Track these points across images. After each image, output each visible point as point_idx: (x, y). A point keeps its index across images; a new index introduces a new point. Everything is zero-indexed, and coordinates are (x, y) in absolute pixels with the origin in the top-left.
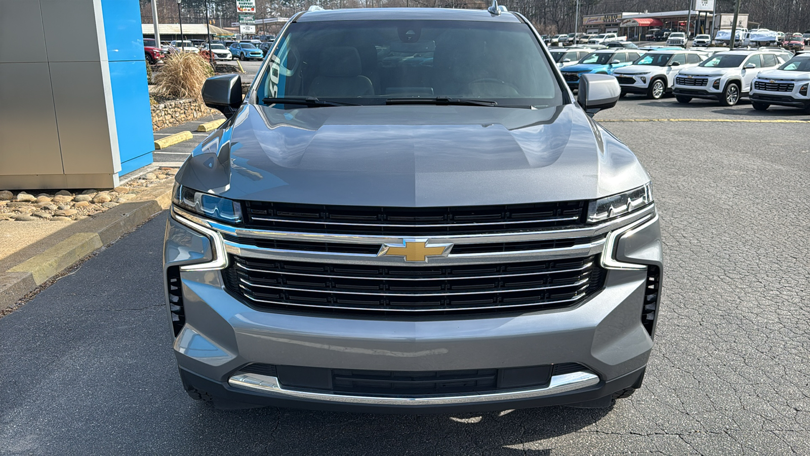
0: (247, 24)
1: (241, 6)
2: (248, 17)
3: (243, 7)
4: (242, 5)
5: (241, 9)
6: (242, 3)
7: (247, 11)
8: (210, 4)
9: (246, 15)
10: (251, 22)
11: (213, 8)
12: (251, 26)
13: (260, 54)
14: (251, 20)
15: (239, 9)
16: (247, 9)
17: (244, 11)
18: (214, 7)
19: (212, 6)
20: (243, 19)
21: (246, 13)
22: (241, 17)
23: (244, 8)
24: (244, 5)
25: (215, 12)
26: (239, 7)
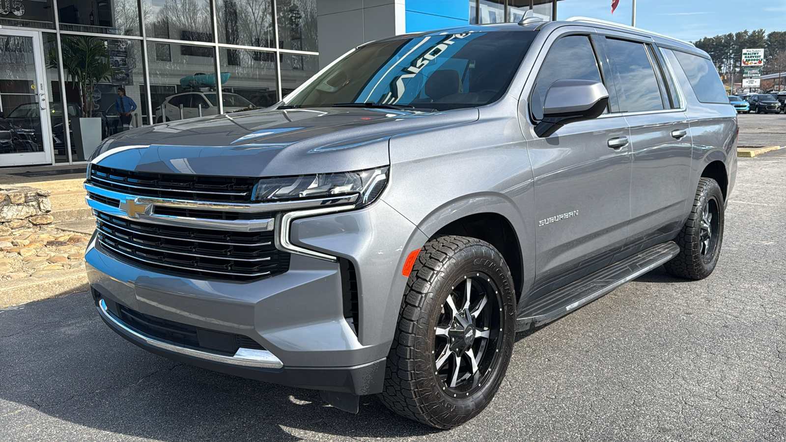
0: (751, 78)
1: (747, 60)
2: (753, 71)
3: (749, 60)
4: (748, 59)
5: (747, 62)
6: (748, 57)
7: (753, 65)
8: (727, 61)
9: (752, 69)
10: (757, 75)
11: (730, 64)
12: (755, 80)
13: (745, 106)
14: (757, 73)
15: (744, 63)
16: (754, 62)
17: (749, 65)
18: (732, 63)
19: (730, 62)
20: (747, 73)
21: (752, 67)
22: (746, 71)
23: (749, 62)
24: (751, 59)
25: (732, 68)
26: (745, 61)
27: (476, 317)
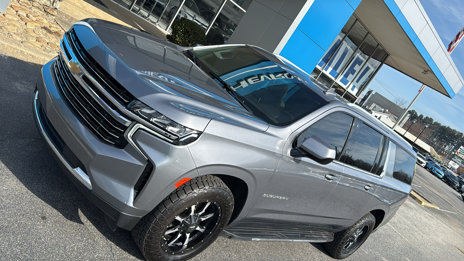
0: (455, 162)
1: (459, 152)
2: (459, 160)
3: (461, 153)
4: (461, 152)
5: (459, 153)
6: (461, 151)
7: (461, 157)
8: (451, 145)
9: (459, 158)
10: (459, 163)
11: (452, 148)
12: (457, 165)
13: (441, 175)
14: (460, 162)
15: (457, 153)
16: (462, 155)
17: (459, 155)
18: (453, 148)
19: (452, 147)
20: (455, 159)
21: (460, 157)
22: (455, 157)
23: (460, 154)
24: (462, 153)
25: (451, 150)
26: (458, 152)
27: (202, 220)
